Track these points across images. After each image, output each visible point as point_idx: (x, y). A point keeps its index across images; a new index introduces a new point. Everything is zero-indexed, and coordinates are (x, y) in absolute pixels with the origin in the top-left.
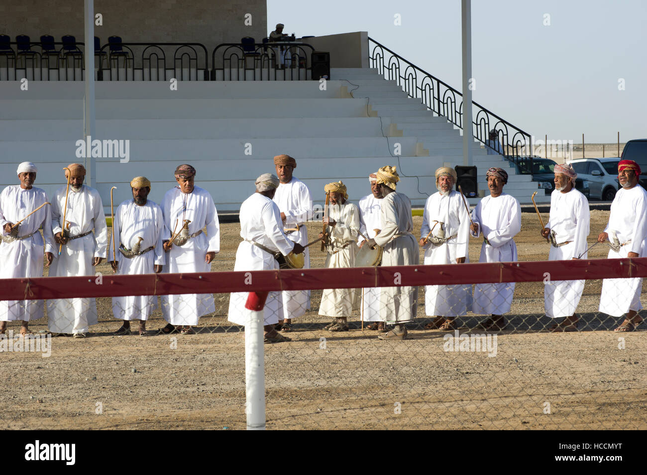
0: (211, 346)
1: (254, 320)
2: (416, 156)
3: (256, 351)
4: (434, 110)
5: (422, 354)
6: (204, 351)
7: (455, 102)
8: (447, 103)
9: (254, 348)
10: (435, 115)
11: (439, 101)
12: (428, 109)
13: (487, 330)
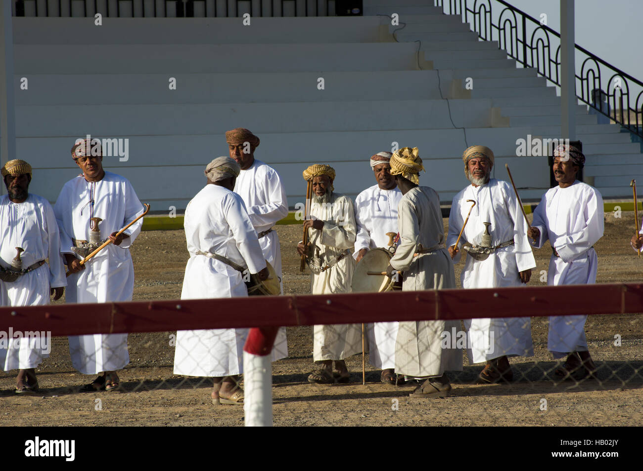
0: (191, 409)
1: (258, 370)
2: (491, 127)
3: (261, 415)
4: (517, 59)
5: (503, 419)
6: (180, 416)
7: (549, 46)
8: (537, 48)
9: (258, 410)
10: (519, 66)
11: (525, 45)
12: (509, 57)
13: (603, 384)
